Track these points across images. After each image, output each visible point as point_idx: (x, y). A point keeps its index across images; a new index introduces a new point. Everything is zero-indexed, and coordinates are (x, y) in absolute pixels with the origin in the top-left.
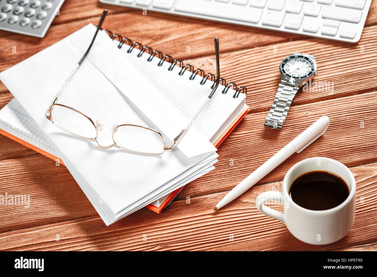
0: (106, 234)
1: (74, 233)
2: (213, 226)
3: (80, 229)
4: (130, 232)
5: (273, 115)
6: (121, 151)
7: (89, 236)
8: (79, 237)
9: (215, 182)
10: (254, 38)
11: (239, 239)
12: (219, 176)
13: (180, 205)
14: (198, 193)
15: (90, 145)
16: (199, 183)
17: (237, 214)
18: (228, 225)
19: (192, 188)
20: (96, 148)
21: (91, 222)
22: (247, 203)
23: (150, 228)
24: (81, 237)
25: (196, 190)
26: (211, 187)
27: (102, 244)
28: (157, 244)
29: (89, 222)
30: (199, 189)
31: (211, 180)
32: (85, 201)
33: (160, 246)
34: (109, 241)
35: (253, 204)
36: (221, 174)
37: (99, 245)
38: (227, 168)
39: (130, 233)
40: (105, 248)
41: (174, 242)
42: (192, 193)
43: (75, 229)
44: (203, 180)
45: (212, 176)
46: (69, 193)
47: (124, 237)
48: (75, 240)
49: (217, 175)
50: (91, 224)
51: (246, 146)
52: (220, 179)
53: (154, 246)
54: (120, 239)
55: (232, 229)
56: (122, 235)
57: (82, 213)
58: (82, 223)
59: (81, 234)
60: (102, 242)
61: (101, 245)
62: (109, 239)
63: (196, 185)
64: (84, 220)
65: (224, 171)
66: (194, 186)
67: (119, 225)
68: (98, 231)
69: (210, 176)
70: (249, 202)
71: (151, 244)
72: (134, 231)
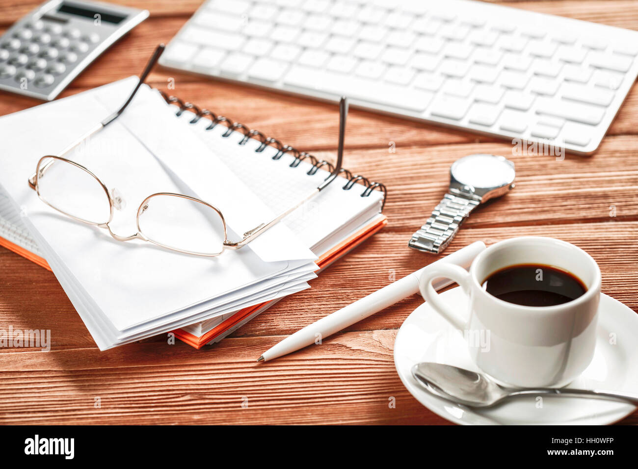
0: (98, 370)
1: (42, 364)
2: (291, 377)
3: (54, 360)
4: (142, 371)
5: (432, 227)
6: (148, 246)
7: (67, 371)
8: (50, 371)
9: (308, 318)
10: (413, 134)
11: (334, 399)
12: (317, 311)
13: (239, 344)
14: (274, 330)
15: (97, 234)
16: (279, 317)
17: (338, 365)
18: (318, 378)
19: (265, 322)
20: (107, 239)
21: (75, 352)
22: (359, 351)
23: (179, 369)
24: (52, 371)
25: (272, 326)
26: (300, 324)
27: (87, 384)
28: (186, 393)
29: (71, 351)
30: (277, 325)
31: (301, 314)
32: (72, 323)
33: (191, 396)
34: (100, 380)
35: (370, 354)
36: (320, 308)
37: (81, 384)
38: (333, 301)
39: (142, 373)
40: (92, 389)
41: (217, 393)
42: (263, 330)
43: (44, 359)
44: (286, 314)
45: (304, 309)
46: (47, 310)
47: (129, 378)
48: (41, 374)
49: (313, 309)
50: (75, 356)
51: (372, 274)
52: (318, 315)
53: (180, 395)
54: (121, 379)
55: (326, 384)
56: (126, 374)
57: (63, 339)
58: (58, 352)
59: (52, 367)
60: (87, 381)
61: (85, 385)
62: (102, 378)
63: (273, 320)
64: (64, 349)
65: (327, 305)
66: (270, 320)
67: (124, 361)
68: (85, 365)
69: (300, 309)
70: (363, 351)
71: (174, 392)
72: (149, 371)
